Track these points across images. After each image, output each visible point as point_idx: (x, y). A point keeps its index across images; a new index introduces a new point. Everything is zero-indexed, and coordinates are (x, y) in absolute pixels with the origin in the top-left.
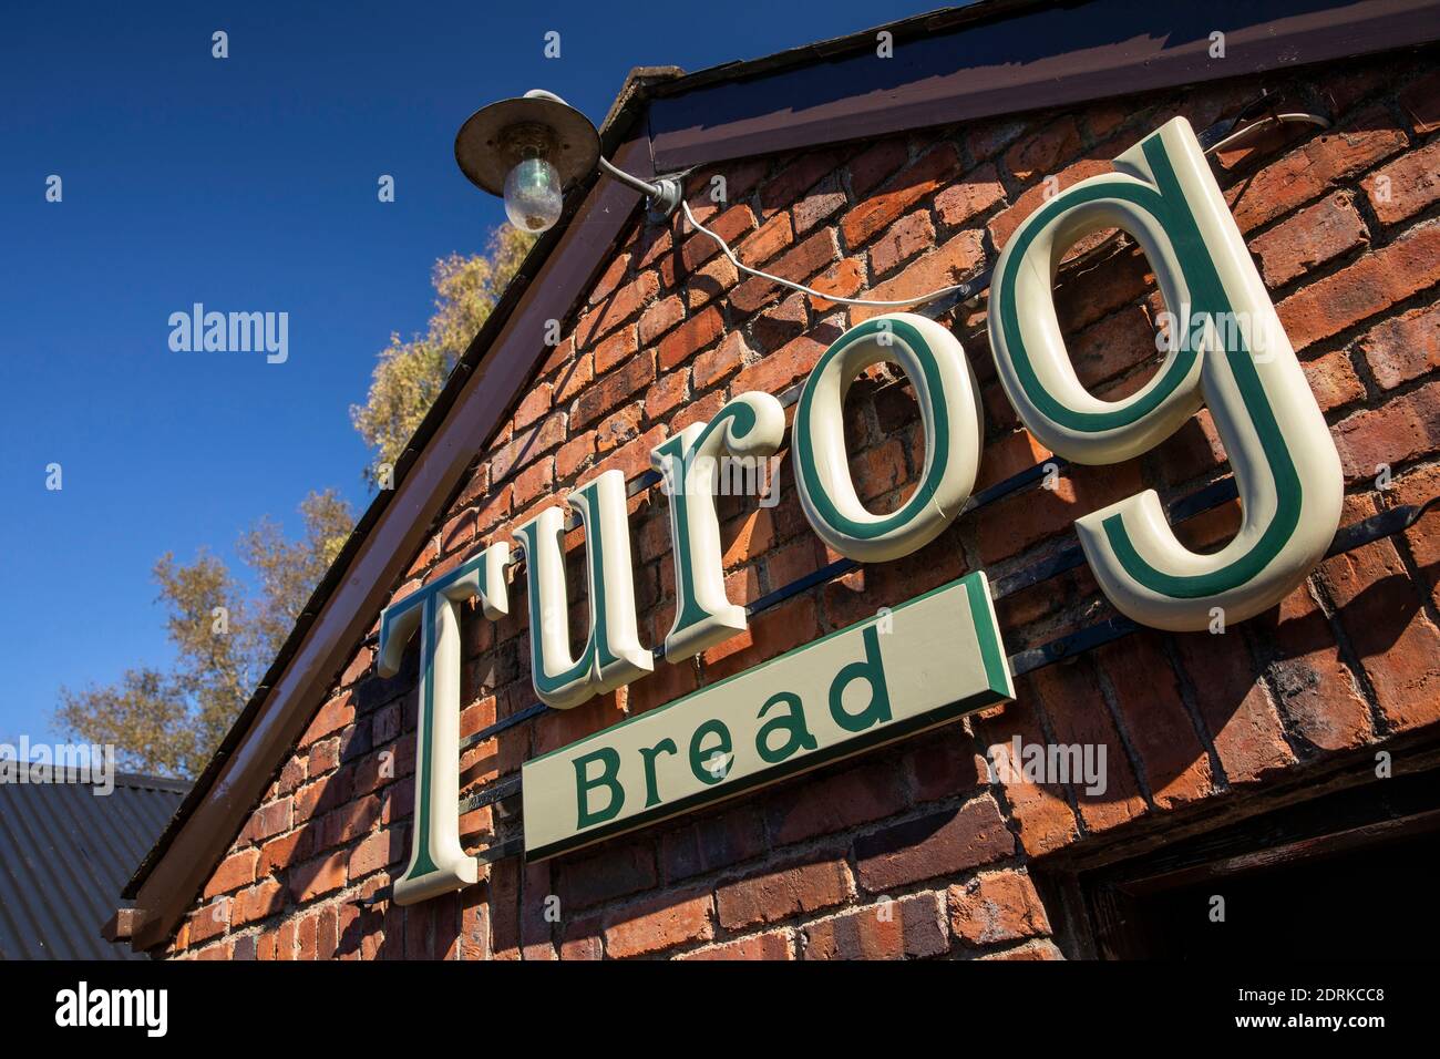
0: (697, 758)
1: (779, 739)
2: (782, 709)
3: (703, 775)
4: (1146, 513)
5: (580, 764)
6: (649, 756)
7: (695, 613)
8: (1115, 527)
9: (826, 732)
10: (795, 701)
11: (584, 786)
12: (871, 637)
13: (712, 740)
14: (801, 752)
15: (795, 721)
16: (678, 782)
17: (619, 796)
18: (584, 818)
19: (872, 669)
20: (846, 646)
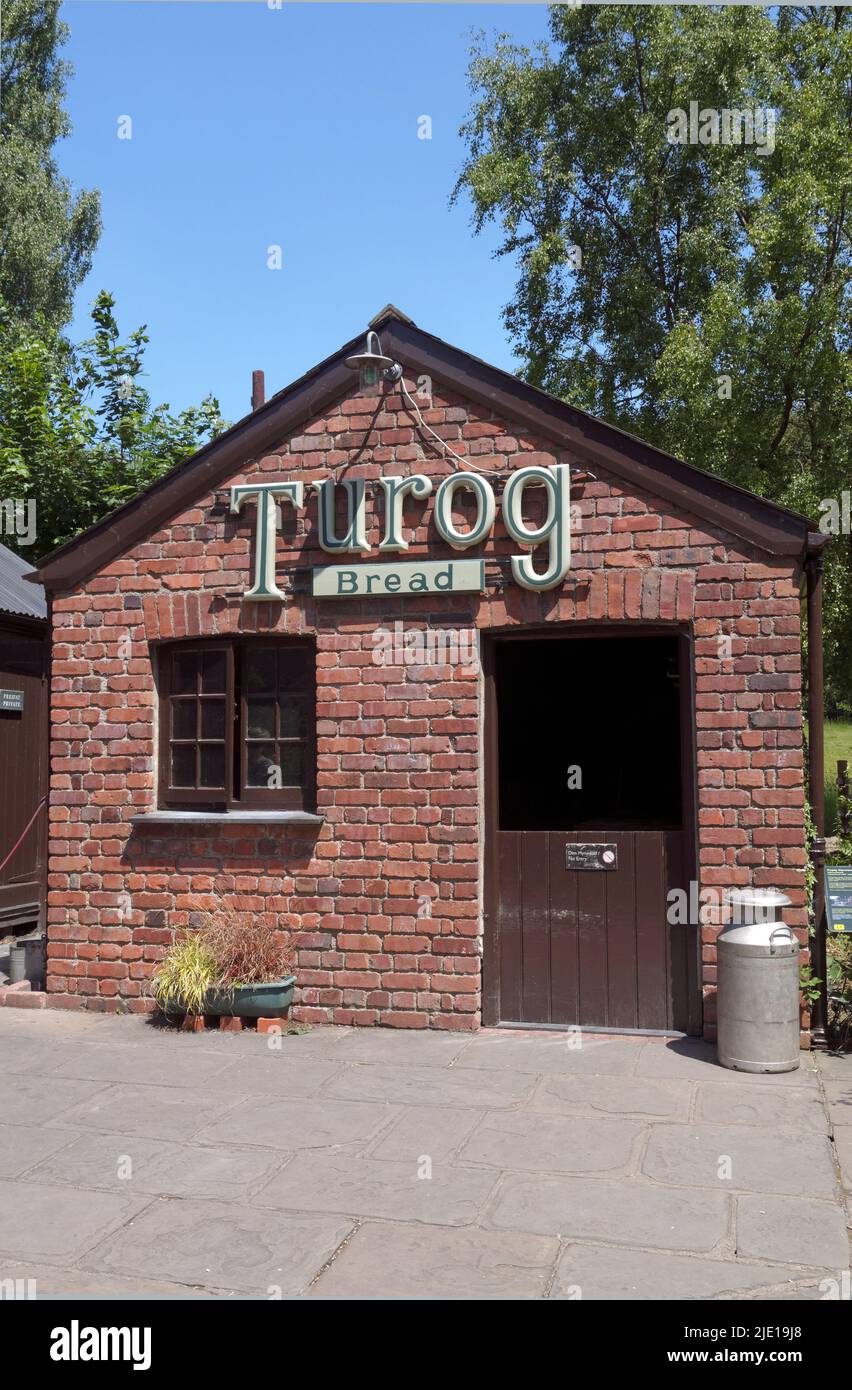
0: (387, 584)
1: (417, 585)
2: (420, 578)
3: (411, 587)
4: (527, 559)
5: (340, 574)
6: (369, 579)
7: (392, 540)
8: (521, 562)
9: (432, 588)
10: (424, 577)
11: (341, 581)
12: (451, 567)
13: (393, 580)
14: (423, 590)
15: (423, 581)
16: (379, 588)
17: (356, 587)
18: (340, 590)
19: (449, 575)
20: (442, 566)
